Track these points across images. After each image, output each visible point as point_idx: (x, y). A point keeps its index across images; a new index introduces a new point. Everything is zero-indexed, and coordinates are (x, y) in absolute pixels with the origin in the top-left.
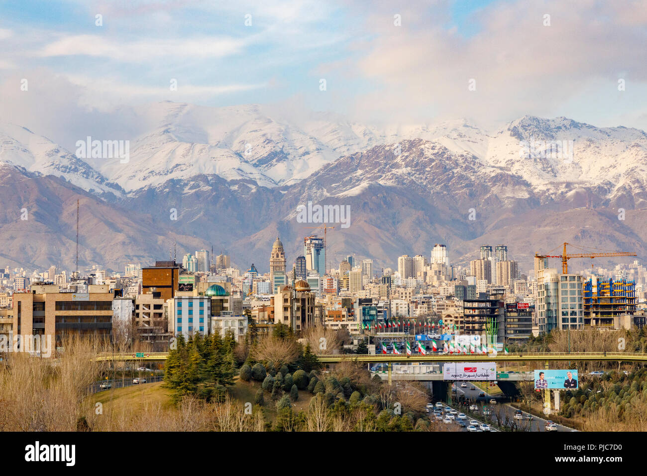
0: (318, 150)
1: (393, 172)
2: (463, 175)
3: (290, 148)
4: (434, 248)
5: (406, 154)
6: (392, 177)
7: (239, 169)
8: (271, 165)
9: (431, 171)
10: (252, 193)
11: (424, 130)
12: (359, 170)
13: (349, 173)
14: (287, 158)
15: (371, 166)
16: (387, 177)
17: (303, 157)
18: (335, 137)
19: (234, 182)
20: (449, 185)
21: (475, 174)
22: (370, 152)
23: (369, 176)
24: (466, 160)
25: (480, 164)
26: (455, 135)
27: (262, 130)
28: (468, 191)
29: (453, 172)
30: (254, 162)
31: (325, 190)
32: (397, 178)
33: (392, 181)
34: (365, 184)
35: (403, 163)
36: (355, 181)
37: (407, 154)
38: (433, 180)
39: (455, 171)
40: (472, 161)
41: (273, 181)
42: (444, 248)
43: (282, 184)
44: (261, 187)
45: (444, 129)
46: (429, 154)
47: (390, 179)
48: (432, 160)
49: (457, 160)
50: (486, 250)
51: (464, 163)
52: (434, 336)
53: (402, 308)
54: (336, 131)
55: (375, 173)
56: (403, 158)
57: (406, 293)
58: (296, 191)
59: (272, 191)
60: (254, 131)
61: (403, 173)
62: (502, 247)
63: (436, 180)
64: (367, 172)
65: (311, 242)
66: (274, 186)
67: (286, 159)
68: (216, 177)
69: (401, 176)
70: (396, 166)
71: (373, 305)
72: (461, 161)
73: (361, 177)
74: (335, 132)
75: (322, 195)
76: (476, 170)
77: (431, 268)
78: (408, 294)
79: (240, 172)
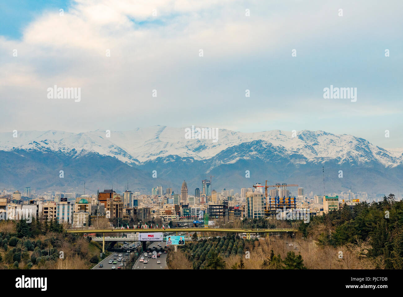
1: (249, 154)
2: (279, 155)
3: (208, 144)
5: (255, 146)
7: (187, 153)
8: (200, 151)
9: (265, 153)
10: (192, 162)
11: (263, 136)
12: (236, 153)
13: (232, 154)
15: (240, 151)
17: (213, 147)
18: (227, 139)
19: (184, 158)
20: (273, 159)
21: (284, 154)
22: (240, 145)
23: (240, 155)
24: (280, 148)
25: (286, 150)
26: (275, 138)
28: (281, 161)
29: (274, 154)
30: (193, 150)
31: (222, 161)
32: (251, 156)
34: (238, 159)
35: (254, 150)
36: (234, 157)
38: (266, 156)
39: (275, 153)
40: (283, 149)
41: (201, 157)
43: (204, 159)
44: (195, 160)
45: (272, 135)
46: (264, 146)
47: (248, 157)
48: (265, 149)
49: (276, 148)
51: (279, 150)
54: (227, 137)
55: (242, 154)
56: (254, 148)
57: (231, 203)
58: (210, 161)
59: (200, 161)
62: (285, 184)
64: (239, 153)
65: (205, 182)
66: (201, 159)
67: (206, 149)
68: (177, 156)
69: (253, 155)
70: (252, 151)
71: (189, 208)
73: (237, 156)
75: (221, 163)
76: (284, 152)
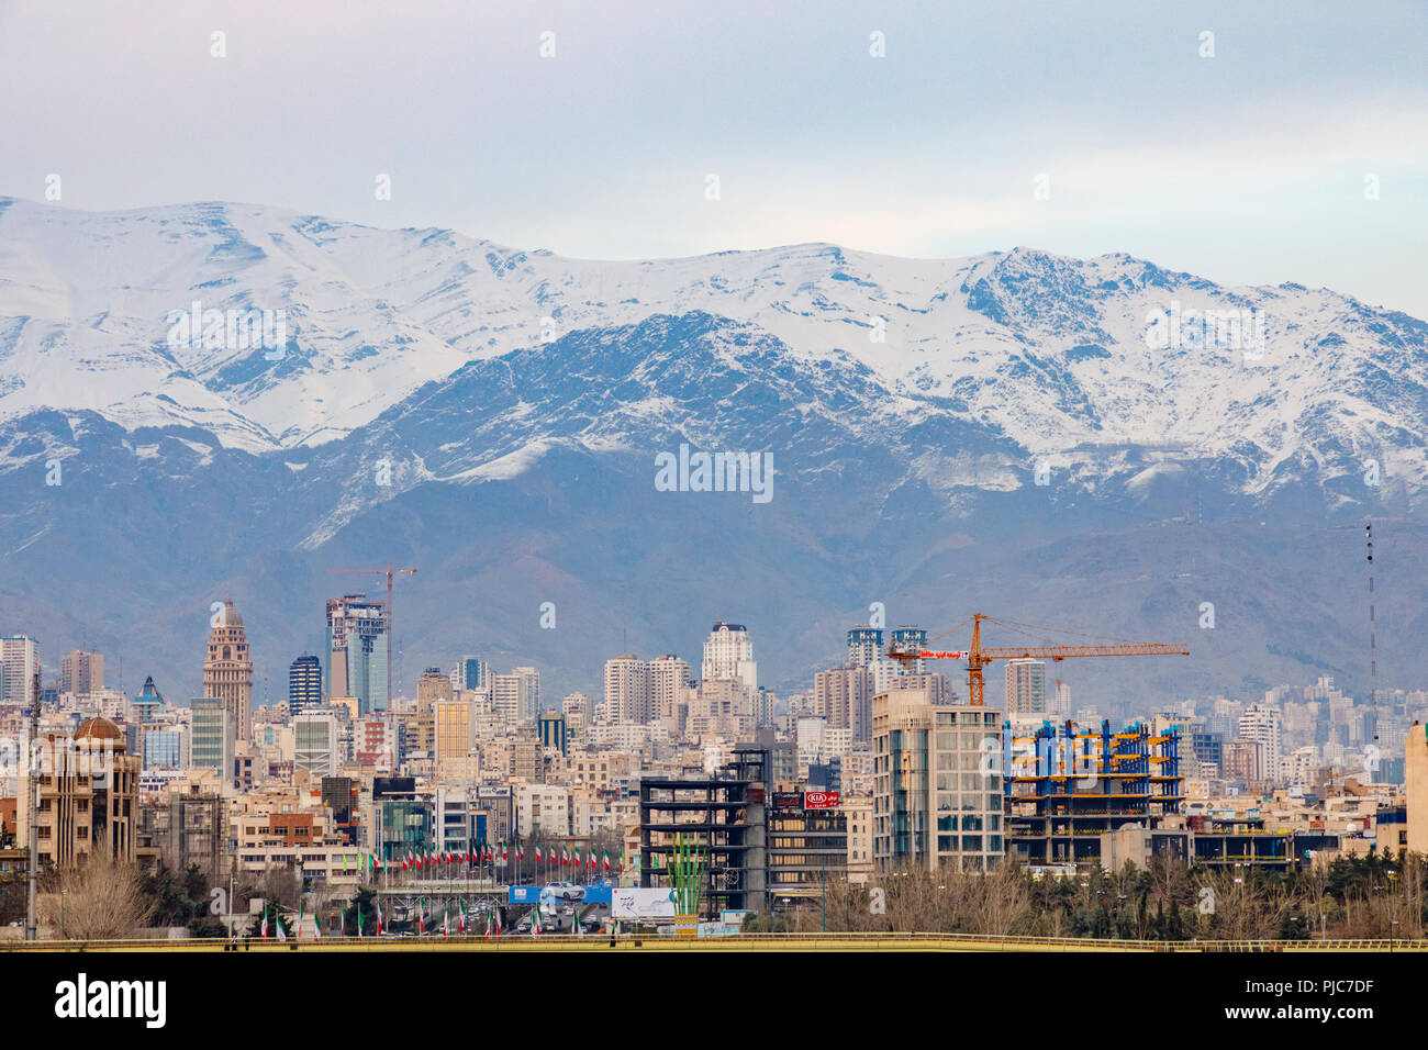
0: (402, 341)
1: (622, 410)
2: (828, 421)
3: (316, 335)
4: (713, 634)
5: (661, 358)
6: (620, 425)
7: (163, 397)
8: (262, 386)
9: (734, 407)
10: (202, 467)
11: (718, 287)
12: (521, 404)
13: (495, 409)
14: (310, 366)
15: (556, 393)
16: (605, 425)
17: (356, 362)
18: (454, 303)
19: (145, 435)
20: (787, 448)
21: (864, 418)
22: (556, 351)
23: (550, 421)
24: (837, 376)
25: (879, 389)
26: (804, 302)
27: (235, 281)
28: (841, 468)
29: (799, 413)
30: (209, 376)
31: (419, 460)
32: (632, 427)
33: (618, 435)
34: (537, 445)
35: (653, 383)
36: (508, 436)
37: (664, 358)
38: (741, 434)
39: (804, 408)
40: (856, 379)
41: (266, 431)
42: (742, 634)
43: (290, 442)
44: (229, 450)
45: (777, 283)
46: (728, 357)
47: (612, 431)
48: (736, 377)
49: (811, 377)
50: (865, 641)
51: (830, 385)
52: (565, 890)
53: (548, 808)
54: (456, 286)
55: (569, 413)
56: (653, 368)
57: (592, 767)
58: (332, 462)
59: (265, 461)
60: (212, 284)
61: (652, 415)
62: (912, 632)
63: (748, 436)
64: (545, 409)
65: (347, 613)
66: (268, 447)
67: (305, 369)
68: (91, 418)
69: (645, 421)
70: (637, 392)
71: (418, 799)
72: (820, 379)
73: (528, 424)
74: (454, 291)
75: (411, 474)
76: (866, 406)
77: (700, 692)
78: (598, 767)
79: (166, 405)
